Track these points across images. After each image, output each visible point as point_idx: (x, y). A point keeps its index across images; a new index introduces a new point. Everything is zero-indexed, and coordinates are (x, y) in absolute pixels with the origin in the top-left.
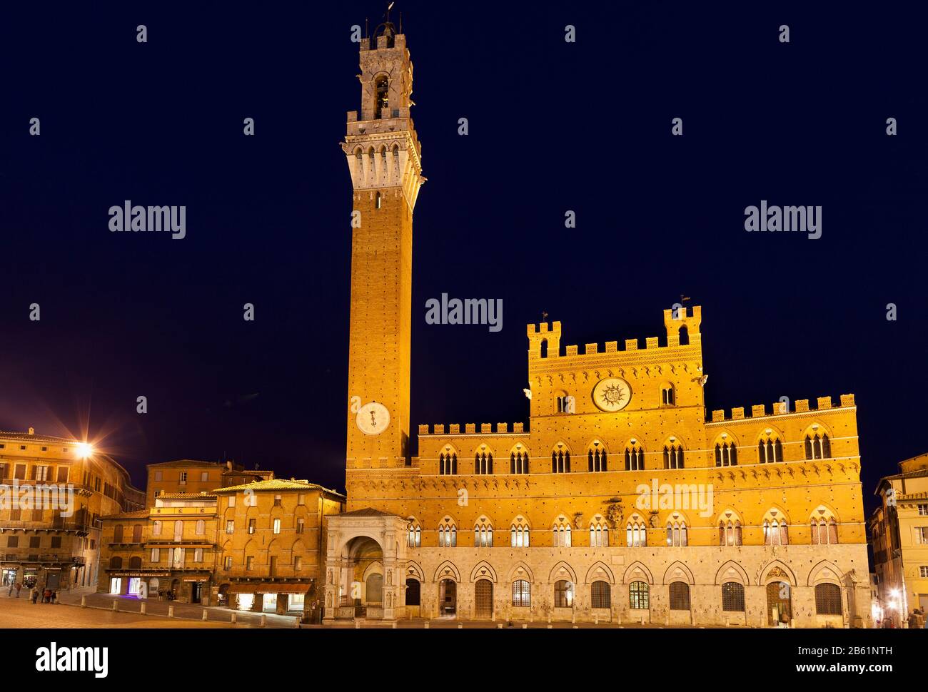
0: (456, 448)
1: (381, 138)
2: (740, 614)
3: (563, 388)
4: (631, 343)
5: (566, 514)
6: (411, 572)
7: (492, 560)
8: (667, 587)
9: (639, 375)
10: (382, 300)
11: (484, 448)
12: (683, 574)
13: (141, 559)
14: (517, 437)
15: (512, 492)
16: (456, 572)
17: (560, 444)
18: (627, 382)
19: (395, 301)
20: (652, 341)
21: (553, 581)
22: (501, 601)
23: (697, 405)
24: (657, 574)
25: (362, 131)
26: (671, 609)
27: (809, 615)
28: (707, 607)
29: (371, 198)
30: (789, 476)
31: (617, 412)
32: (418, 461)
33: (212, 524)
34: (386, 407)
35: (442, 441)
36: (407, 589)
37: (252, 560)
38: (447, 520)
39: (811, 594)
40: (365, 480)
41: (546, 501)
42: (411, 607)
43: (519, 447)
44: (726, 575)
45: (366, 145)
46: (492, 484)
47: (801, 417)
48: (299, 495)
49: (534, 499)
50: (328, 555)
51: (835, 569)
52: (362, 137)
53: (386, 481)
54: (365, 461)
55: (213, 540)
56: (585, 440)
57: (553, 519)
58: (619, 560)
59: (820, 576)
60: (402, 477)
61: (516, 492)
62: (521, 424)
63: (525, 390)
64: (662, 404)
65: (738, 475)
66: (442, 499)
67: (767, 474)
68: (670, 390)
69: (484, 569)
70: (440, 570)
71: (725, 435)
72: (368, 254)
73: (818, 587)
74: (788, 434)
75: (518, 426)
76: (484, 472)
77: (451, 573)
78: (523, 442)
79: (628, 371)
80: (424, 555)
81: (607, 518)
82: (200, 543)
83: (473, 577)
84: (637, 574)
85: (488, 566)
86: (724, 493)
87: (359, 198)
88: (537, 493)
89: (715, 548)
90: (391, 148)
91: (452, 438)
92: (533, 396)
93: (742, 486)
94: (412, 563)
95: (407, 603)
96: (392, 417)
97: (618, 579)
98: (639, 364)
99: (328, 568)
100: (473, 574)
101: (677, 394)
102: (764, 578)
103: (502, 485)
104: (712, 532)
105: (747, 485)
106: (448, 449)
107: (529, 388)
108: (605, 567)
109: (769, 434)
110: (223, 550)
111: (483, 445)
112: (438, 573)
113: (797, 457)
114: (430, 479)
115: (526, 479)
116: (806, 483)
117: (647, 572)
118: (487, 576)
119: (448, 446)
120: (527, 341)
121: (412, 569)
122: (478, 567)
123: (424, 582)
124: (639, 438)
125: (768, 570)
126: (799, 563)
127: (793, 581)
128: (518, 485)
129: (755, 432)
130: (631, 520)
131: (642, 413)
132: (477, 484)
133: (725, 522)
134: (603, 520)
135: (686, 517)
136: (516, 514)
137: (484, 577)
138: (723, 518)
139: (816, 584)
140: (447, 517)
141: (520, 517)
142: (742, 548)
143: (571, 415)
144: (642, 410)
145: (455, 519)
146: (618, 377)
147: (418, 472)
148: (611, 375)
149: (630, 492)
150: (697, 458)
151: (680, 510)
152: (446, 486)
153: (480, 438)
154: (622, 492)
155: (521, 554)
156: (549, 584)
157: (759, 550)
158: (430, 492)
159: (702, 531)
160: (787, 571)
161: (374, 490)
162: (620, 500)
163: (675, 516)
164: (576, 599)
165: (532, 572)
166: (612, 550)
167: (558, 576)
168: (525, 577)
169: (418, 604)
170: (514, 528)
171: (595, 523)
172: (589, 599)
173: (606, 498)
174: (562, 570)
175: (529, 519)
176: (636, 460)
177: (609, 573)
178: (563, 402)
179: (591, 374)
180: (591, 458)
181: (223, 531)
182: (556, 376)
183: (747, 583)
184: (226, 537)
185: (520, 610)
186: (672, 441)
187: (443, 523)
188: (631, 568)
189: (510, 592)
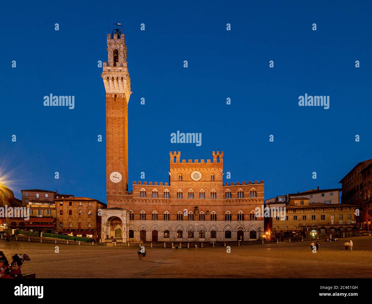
0: (146, 189)
2: (230, 239)
3: (181, 173)
4: (202, 161)
5: (181, 211)
6: (131, 228)
7: (158, 224)
8: (210, 232)
9: (204, 170)
12: (215, 228)
14: (166, 187)
16: (146, 228)
17: (180, 190)
18: (200, 172)
20: (209, 161)
22: (160, 236)
23: (221, 181)
24: (208, 229)
26: (211, 238)
27: (248, 239)
30: (245, 202)
31: (198, 181)
32: (133, 193)
33: (54, 211)
34: (121, 173)
35: (141, 187)
36: (130, 233)
37: (71, 224)
39: (248, 233)
40: (114, 198)
41: (175, 207)
42: (131, 238)
44: (226, 229)
46: (158, 201)
47: (250, 186)
48: (89, 202)
49: (171, 206)
50: (102, 222)
51: (255, 227)
52: (109, 73)
53: (121, 199)
54: (113, 192)
56: (187, 189)
57: (177, 212)
58: (197, 224)
59: (251, 229)
60: (127, 198)
61: (165, 204)
62: (168, 183)
63: (168, 173)
64: (211, 180)
65: (231, 201)
66: (141, 205)
67: (239, 202)
68: (213, 176)
69: (155, 227)
70: (140, 227)
71: (228, 190)
74: (246, 191)
76: (155, 197)
77: (144, 228)
78: (168, 189)
79: (201, 169)
80: (135, 223)
81: (194, 212)
83: (151, 229)
84: (202, 228)
85: (156, 226)
86: (228, 206)
88: (172, 204)
89: (224, 221)
91: (144, 186)
92: (171, 174)
93: (232, 204)
94: (131, 225)
96: (123, 177)
97: (196, 230)
98: (204, 167)
99: (102, 226)
101: (215, 177)
102: (237, 230)
103: (161, 202)
104: (223, 217)
105: (234, 204)
107: (170, 172)
108: (192, 226)
109: (240, 190)
110: (59, 220)
111: (155, 189)
113: (247, 197)
114: (137, 199)
115: (169, 200)
116: (249, 204)
117: (205, 228)
118: (156, 229)
119: (143, 188)
120: (170, 157)
122: (153, 226)
123: (135, 231)
124: (204, 189)
125: (238, 227)
126: (246, 225)
127: (244, 230)
128: (166, 201)
129: (237, 189)
130: (201, 213)
131: (205, 182)
132: (153, 201)
133: (227, 214)
134: (192, 213)
135: (216, 212)
136: (166, 210)
137: (155, 229)
138: (226, 213)
139: (250, 231)
140: (143, 211)
141: (167, 211)
142: (231, 221)
143: (184, 181)
144: (205, 181)
145: (145, 211)
146: (198, 171)
147: (133, 196)
148: (196, 170)
149: (201, 205)
150: (220, 197)
151: (215, 211)
152: (143, 201)
153: (154, 187)
154: (198, 205)
155: (167, 223)
156: (176, 231)
157: (236, 222)
158: (137, 203)
159: (221, 216)
160: (243, 228)
161: (117, 202)
162: (198, 207)
163: (213, 212)
164: (184, 236)
165: (170, 228)
166: (195, 221)
167: (178, 229)
168: (168, 229)
169: (133, 238)
170: (165, 214)
171: (190, 214)
172: (187, 235)
173: (194, 207)
174: (180, 227)
175: (169, 212)
176: (202, 196)
177: (194, 228)
178: (181, 177)
179: (190, 169)
180: (189, 194)
181: (58, 214)
182: (179, 169)
183: (232, 231)
184: (60, 216)
185: (167, 239)
186: (213, 191)
187: (142, 213)
188: (200, 227)
189: (163, 234)
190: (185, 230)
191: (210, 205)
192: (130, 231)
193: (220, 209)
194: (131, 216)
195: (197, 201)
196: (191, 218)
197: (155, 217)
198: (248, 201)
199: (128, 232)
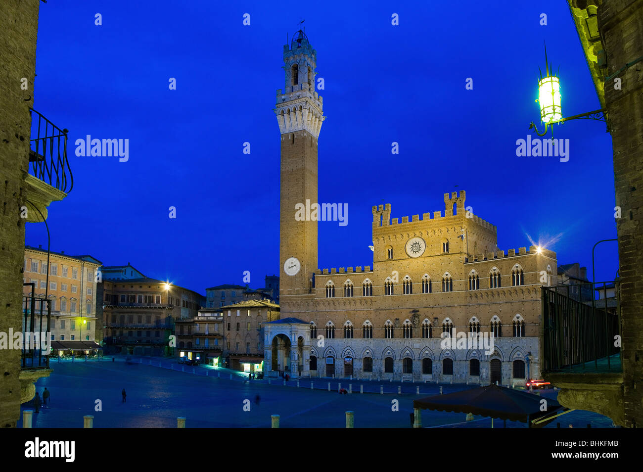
0: (334, 282)
1: (293, 103)
2: (477, 377)
3: (390, 244)
4: (426, 215)
5: (391, 319)
6: (312, 352)
7: (353, 345)
8: (442, 362)
9: (429, 235)
10: (296, 198)
11: (349, 281)
12: (450, 354)
13: (191, 343)
14: (366, 274)
15: (363, 307)
16: (335, 352)
17: (389, 278)
18: (423, 240)
19: (302, 198)
20: (437, 214)
21: (384, 357)
22: (357, 369)
24: (437, 354)
25: (284, 100)
26: (443, 374)
27: (509, 378)
28: (461, 373)
29: (290, 138)
30: (503, 295)
31: (417, 258)
32: (315, 290)
33: (221, 325)
34: (298, 259)
35: (327, 278)
36: (311, 362)
37: (239, 344)
38: (330, 323)
39: (510, 366)
40: (289, 301)
41: (381, 312)
42: (312, 371)
43: (367, 281)
44: (472, 355)
45: (286, 108)
46: (353, 302)
47: (510, 259)
48: (259, 310)
49: (375, 311)
51: (522, 351)
52: (284, 104)
53: (299, 302)
54: (289, 291)
55: (222, 334)
56: (401, 275)
57: (384, 322)
58: (417, 346)
59: (515, 356)
60: (307, 300)
61: (365, 307)
62: (369, 267)
63: (370, 246)
64: (442, 252)
65: (479, 295)
66: (327, 312)
67: (493, 295)
68: (447, 244)
69: (349, 351)
71: (473, 271)
72: (288, 171)
73: (515, 362)
74: (504, 271)
75: (367, 268)
76: (349, 295)
77: (332, 353)
78: (369, 277)
79: (424, 232)
81: (411, 322)
82: (216, 335)
83: (343, 355)
84: (427, 354)
85: (351, 349)
86: (472, 306)
87: (284, 138)
88: (376, 307)
90: (299, 108)
91: (332, 276)
92: (375, 249)
93: (481, 302)
94: (312, 347)
95: (311, 369)
96: (302, 265)
97: (417, 357)
98: (430, 228)
100: (343, 354)
101: (450, 246)
102: (489, 357)
103: (358, 303)
104: (465, 329)
105: (484, 302)
106: (330, 283)
107: (372, 245)
108: (410, 350)
109: (494, 270)
110: (226, 339)
111: (348, 280)
112: (325, 352)
113: (508, 284)
114: (321, 300)
115: (371, 299)
116: (511, 300)
117: (431, 352)
118: (350, 355)
119: (330, 281)
120: (372, 216)
121: (313, 350)
122: (345, 350)
123: (318, 358)
124: (429, 273)
126: (506, 348)
127: (502, 358)
128: (366, 302)
129: (488, 269)
130: (424, 323)
131: (431, 258)
132: (345, 303)
133: (472, 323)
134: (409, 323)
135: (453, 320)
136: (365, 319)
137: (348, 356)
138: (471, 321)
139: (513, 360)
140: (330, 321)
141: (367, 321)
143: (395, 260)
144: (431, 256)
145: (334, 323)
146: (418, 237)
147: (315, 296)
148: (415, 235)
149: (423, 306)
150: (460, 285)
151: (450, 317)
152: (329, 304)
153: (347, 276)
154: (420, 306)
155: (367, 342)
156: (382, 359)
158: (321, 308)
159: (461, 328)
160: (500, 353)
161: (293, 307)
162: (418, 311)
163: (447, 320)
164: (395, 368)
165: (373, 352)
166: (415, 340)
167: (386, 355)
168: (370, 355)
169: (316, 370)
170: (364, 327)
171: (406, 324)
172: (402, 368)
173: (412, 310)
174: (389, 351)
175: (372, 322)
176: (427, 286)
177: (412, 353)
178: (391, 253)
179: (405, 235)
180: (404, 286)
181: (226, 329)
182: (386, 237)
183: (481, 360)
184: (227, 332)
185: (367, 374)
186: (447, 275)
187: (328, 325)
188: (424, 350)
189: (363, 364)
190: (398, 358)
191: (440, 305)
192: (311, 357)
193: (459, 313)
194: (312, 331)
195: (418, 298)
196: (408, 333)
197: (349, 333)
198: (507, 294)
199: (308, 360)
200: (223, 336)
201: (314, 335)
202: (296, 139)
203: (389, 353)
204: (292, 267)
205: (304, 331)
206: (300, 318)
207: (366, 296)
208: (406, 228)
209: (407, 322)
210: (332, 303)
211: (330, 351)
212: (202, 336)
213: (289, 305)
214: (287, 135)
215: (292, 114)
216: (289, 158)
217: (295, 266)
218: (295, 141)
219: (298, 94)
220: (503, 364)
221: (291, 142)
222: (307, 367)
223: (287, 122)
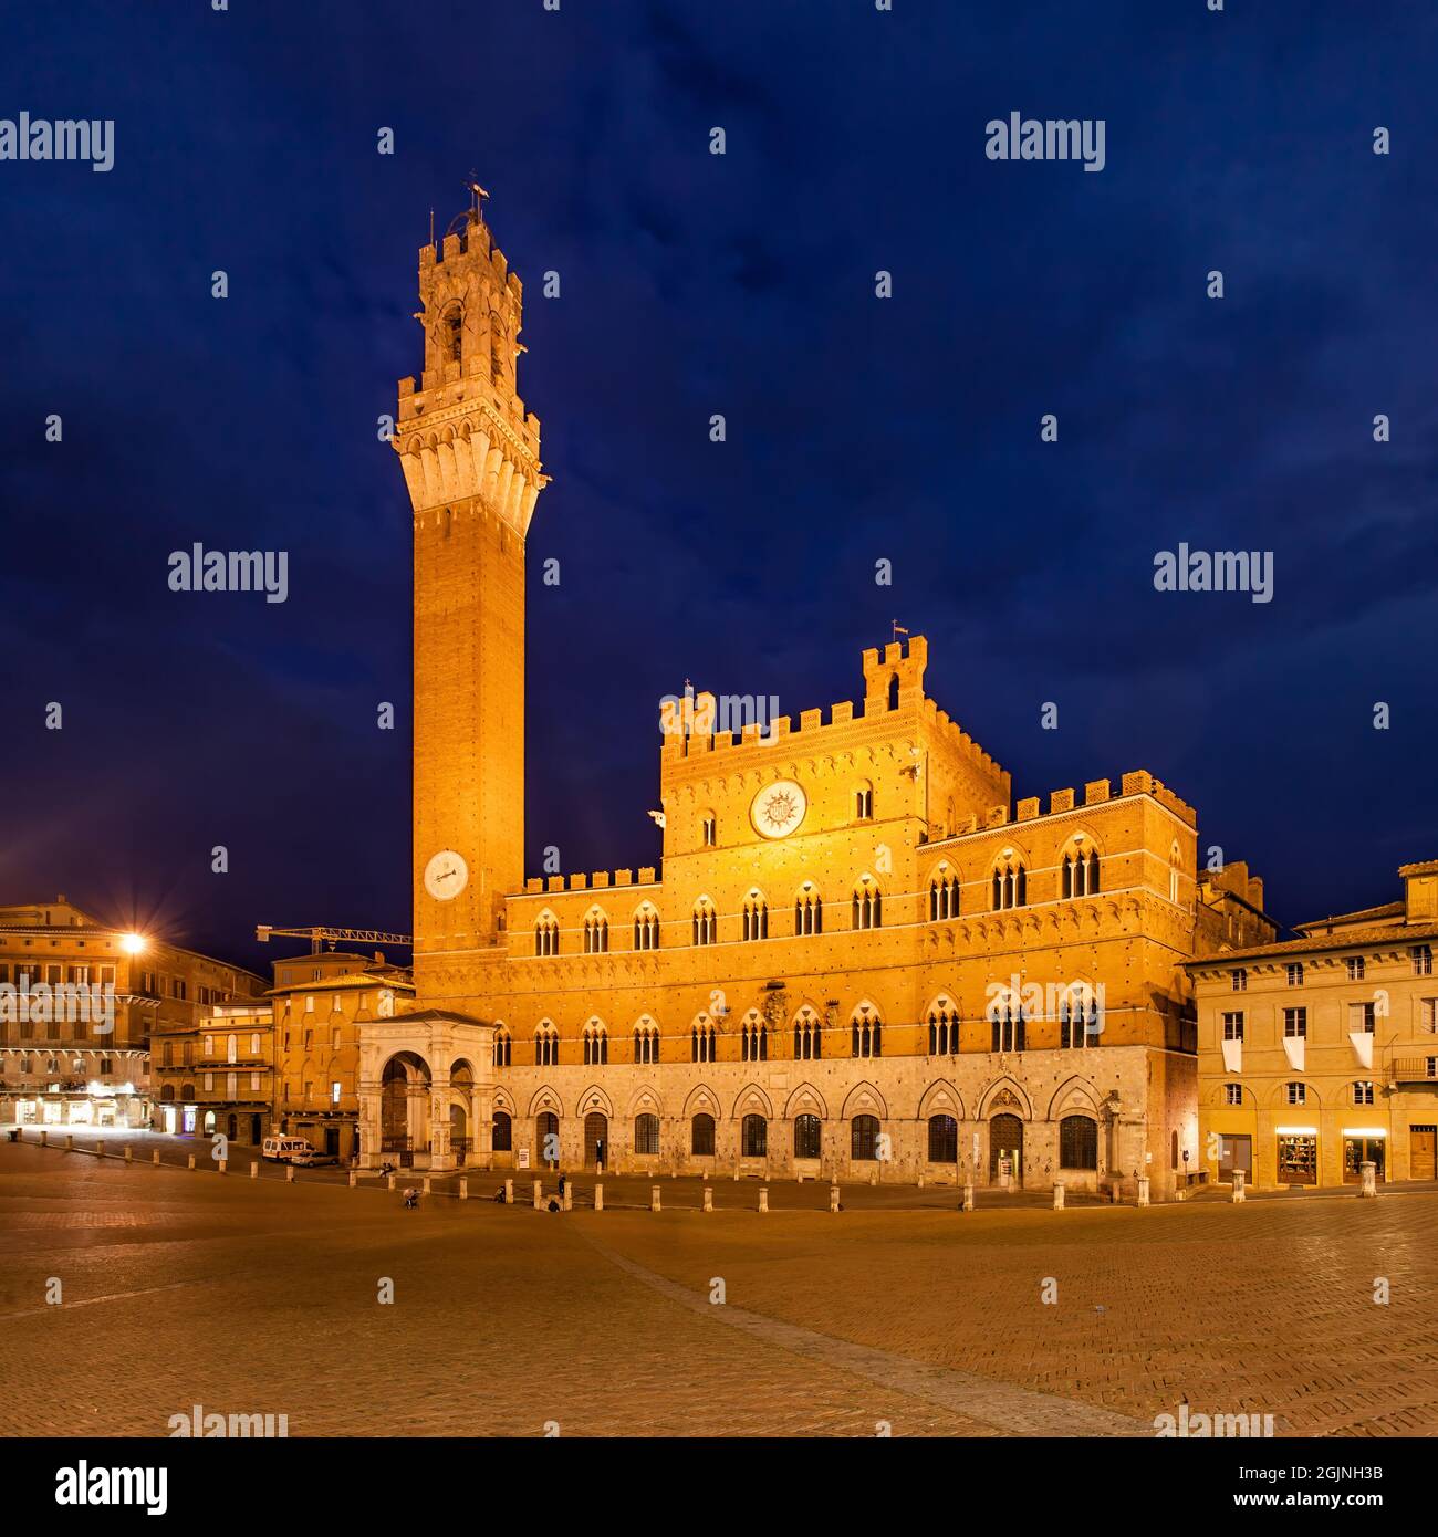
0: (557, 913)
1: (446, 417)
2: (950, 1167)
3: (710, 806)
4: (811, 717)
5: (709, 1010)
6: (500, 1102)
7: (607, 1083)
8: (848, 1126)
9: (819, 772)
10: (455, 688)
11: (596, 911)
12: (872, 1103)
13: (193, 1088)
14: (643, 891)
15: (634, 979)
16: (558, 1102)
17: (704, 897)
18: (799, 785)
19: (472, 688)
20: (842, 710)
21: (691, 1113)
22: (618, 1146)
23: (907, 816)
24: (834, 1103)
25: (420, 410)
26: (853, 1158)
27: (1047, 1170)
28: (904, 1155)
29: (439, 522)
30: (1033, 930)
31: (783, 839)
32: (506, 936)
33: (269, 1037)
34: (462, 856)
35: (537, 903)
36: (495, 1129)
37: (312, 1087)
38: (546, 1025)
39: (1053, 1133)
40: (438, 969)
41: (682, 990)
42: (499, 1154)
43: (646, 908)
44: (935, 1104)
45: (427, 432)
46: (606, 966)
47: (1058, 821)
48: (361, 994)
49: (667, 989)
51: (1091, 1090)
52: (419, 420)
53: (464, 970)
54: (437, 941)
55: (270, 1060)
56: (738, 888)
57: (692, 1019)
58: (779, 1081)
59: (1068, 1104)
60: (486, 963)
61: (640, 978)
62: (652, 871)
63: (653, 813)
64: (855, 818)
65: (958, 933)
66: (539, 994)
67: (1001, 930)
68: (869, 794)
69: (595, 1097)
70: (536, 1099)
71: (944, 864)
72: (436, 616)
73: (1065, 1122)
74: (1037, 857)
75: (647, 873)
76: (596, 949)
77: (551, 1105)
78: (652, 899)
79: (803, 766)
80: (515, 1078)
81: (766, 1016)
82: (255, 1065)
83: (580, 1109)
84: (807, 1102)
85: (601, 1093)
86: (939, 965)
87: (422, 524)
88: (670, 979)
89: (920, 1060)
90: (460, 432)
91: (551, 899)
92: (667, 822)
93: (965, 954)
94: (500, 1091)
95: (495, 1147)
96: (471, 871)
97: (778, 1113)
98: (819, 751)
100: (581, 1106)
101: (876, 799)
102: (985, 1109)
103: (620, 969)
104: (917, 1033)
105: (972, 951)
106: (546, 916)
107: (661, 809)
108: (763, 1096)
109: (1008, 857)
110: (281, 1073)
111: (596, 907)
112: (534, 1104)
113: (1048, 894)
114: (522, 964)
115: (655, 957)
116: (1057, 942)
117: (819, 1099)
118: (600, 1108)
119: (546, 911)
121: (500, 1098)
122: (587, 1095)
123: (515, 1117)
124: (817, 880)
125: (994, 1092)
126: (1037, 1082)
127: (1027, 1112)
128: (643, 966)
129: (988, 855)
130: (800, 1017)
131: (823, 838)
132: (584, 969)
133: (937, 1015)
134: (759, 1020)
135: (881, 1008)
136: (642, 1012)
137: (595, 1110)
138: (935, 1009)
139: (1061, 1117)
140: (546, 1020)
141: (646, 1016)
142: (958, 1057)
143: (723, 849)
144: (823, 832)
145: (556, 1024)
146: (789, 780)
147: (506, 954)
148: (778, 776)
149: (801, 971)
150: (902, 909)
151: (872, 998)
152: (543, 972)
153: (592, 896)
154: (787, 972)
155: (646, 1075)
156: (684, 1119)
157: (980, 1060)
158: (522, 983)
159: (903, 1032)
160: (1020, 1096)
161: (450, 983)
162: (783, 987)
163: (864, 1008)
164: (719, 1143)
165: (662, 1100)
166: (771, 1065)
167: (696, 1107)
168: (652, 1109)
169: (510, 1149)
170: (638, 1035)
171: (749, 1023)
172: (737, 1144)
173: (765, 983)
174: (703, 1098)
175: (658, 1020)
176: (810, 919)
177: (766, 1101)
178: (711, 831)
179: (750, 776)
180: (746, 918)
181: (281, 1049)
182: (699, 787)
183: (961, 1116)
184: (284, 1056)
185: (645, 1158)
186: (864, 882)
187: (541, 1029)
188: (797, 1094)
189: (632, 1133)
190: (727, 1115)
191: (846, 967)
192: (497, 1116)
193: (900, 988)
194: (500, 1046)
195: (784, 951)
196: (756, 1046)
197: (597, 1051)
198: (1046, 926)
199: (487, 1122)
200: (271, 1068)
201: (503, 1056)
202: (456, 522)
203: (703, 1102)
204: (446, 876)
205: (477, 1046)
206: (469, 1011)
207: (642, 950)
208: (752, 758)
209: (753, 1016)
210: (550, 968)
211: (546, 1098)
212: (218, 1067)
213: (439, 978)
214: (430, 516)
215: (442, 448)
216: (437, 578)
217: (454, 873)
218: (454, 530)
219: (458, 389)
220: (1027, 1127)
221: (441, 534)
222: (483, 1142)
223: (429, 475)
